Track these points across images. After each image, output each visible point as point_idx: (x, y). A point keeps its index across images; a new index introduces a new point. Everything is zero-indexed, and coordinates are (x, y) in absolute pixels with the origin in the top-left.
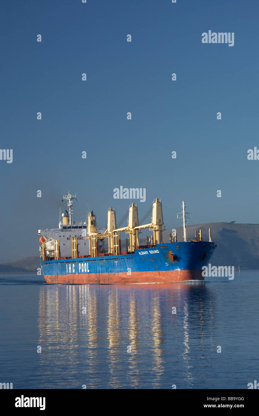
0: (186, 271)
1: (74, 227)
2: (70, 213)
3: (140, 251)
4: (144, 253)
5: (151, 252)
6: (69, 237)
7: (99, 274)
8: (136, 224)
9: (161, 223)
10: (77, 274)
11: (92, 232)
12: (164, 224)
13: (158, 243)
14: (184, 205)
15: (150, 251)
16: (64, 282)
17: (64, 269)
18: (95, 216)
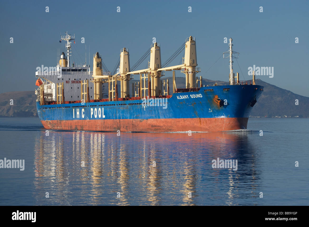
0: (234, 118)
1: (73, 70)
2: (68, 55)
3: (179, 95)
4: (184, 98)
5: (193, 96)
6: (68, 80)
7: (120, 121)
8: (158, 65)
9: (195, 65)
10: (88, 120)
11: (98, 75)
12: (197, 65)
13: (191, 86)
14: (232, 43)
15: (191, 95)
16: (70, 128)
17: (69, 114)
18: (100, 58)
